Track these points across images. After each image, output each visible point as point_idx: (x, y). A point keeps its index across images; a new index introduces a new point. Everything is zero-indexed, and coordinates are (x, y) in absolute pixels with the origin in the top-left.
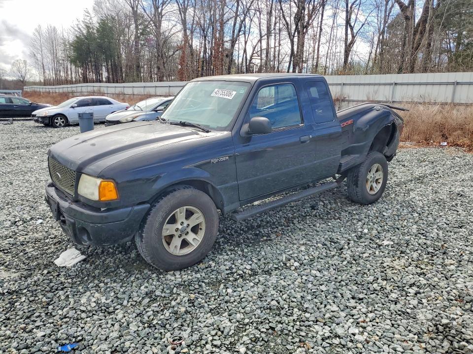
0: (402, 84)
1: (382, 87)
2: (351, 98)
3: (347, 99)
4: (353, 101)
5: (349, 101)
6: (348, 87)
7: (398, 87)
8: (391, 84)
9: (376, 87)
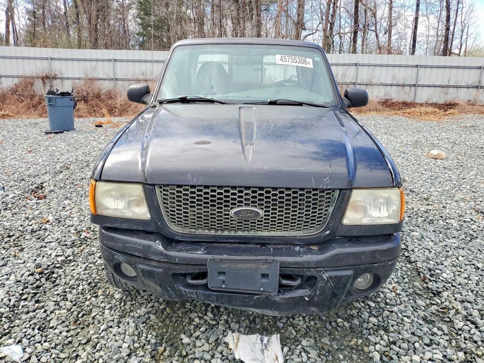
0: (121, 61)
1: (100, 63)
2: (65, 76)
3: (59, 76)
4: (68, 79)
5: (62, 79)
6: (57, 62)
7: (118, 64)
8: (109, 60)
9: (94, 63)
